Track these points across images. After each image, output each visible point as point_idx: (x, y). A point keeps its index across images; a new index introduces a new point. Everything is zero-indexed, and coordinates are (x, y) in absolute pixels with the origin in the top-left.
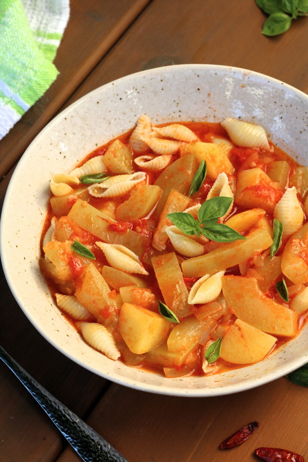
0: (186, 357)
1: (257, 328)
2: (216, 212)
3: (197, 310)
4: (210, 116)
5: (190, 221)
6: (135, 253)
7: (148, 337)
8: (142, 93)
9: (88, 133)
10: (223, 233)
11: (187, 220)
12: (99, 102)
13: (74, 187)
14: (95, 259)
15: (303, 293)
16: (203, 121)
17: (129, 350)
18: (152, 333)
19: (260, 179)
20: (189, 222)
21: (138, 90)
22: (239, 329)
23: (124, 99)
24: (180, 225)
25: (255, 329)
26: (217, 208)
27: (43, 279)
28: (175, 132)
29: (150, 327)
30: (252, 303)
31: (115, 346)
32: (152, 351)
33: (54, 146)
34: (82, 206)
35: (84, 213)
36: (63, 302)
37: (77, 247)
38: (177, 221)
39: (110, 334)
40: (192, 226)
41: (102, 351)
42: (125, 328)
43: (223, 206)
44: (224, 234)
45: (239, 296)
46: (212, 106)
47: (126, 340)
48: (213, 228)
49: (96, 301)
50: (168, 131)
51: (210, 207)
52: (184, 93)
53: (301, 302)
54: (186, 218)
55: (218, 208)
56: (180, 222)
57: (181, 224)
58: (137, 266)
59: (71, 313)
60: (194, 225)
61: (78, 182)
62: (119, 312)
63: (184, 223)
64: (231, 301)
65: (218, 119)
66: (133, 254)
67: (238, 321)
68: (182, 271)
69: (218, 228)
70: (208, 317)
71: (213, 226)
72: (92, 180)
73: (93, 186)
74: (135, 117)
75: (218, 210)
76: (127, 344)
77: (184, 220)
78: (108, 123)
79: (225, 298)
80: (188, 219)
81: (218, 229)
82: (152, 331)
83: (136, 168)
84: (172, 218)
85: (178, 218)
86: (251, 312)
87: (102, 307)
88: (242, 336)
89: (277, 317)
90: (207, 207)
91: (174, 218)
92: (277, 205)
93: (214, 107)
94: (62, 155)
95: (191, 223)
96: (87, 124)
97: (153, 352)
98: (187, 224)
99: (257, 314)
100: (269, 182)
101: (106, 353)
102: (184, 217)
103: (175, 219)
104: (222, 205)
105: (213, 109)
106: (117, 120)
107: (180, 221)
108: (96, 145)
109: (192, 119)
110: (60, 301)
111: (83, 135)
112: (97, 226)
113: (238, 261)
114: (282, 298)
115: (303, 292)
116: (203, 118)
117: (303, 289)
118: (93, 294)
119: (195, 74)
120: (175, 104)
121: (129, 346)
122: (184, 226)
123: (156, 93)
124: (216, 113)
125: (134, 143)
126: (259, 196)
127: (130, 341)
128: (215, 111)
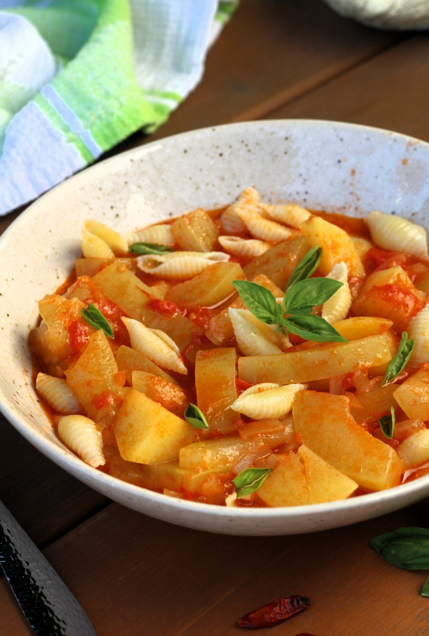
0: (205, 480)
1: (332, 464)
2: (313, 299)
3: (243, 425)
4: (350, 206)
5: (268, 302)
6: (177, 344)
7: (152, 438)
8: (254, 153)
9: (162, 193)
10: (315, 329)
11: (264, 300)
12: (188, 151)
13: (118, 254)
14: (113, 338)
15: (419, 433)
16: (339, 213)
17: (119, 455)
18: (162, 437)
19: (396, 279)
20: (266, 303)
21: (250, 147)
22: (302, 461)
23: (226, 156)
24: (250, 304)
25: (327, 465)
26: (314, 294)
27: (28, 354)
28: (290, 212)
29: (159, 424)
30: (332, 429)
31: (101, 450)
32: (154, 465)
33: (104, 194)
34: (118, 270)
35: (118, 280)
36: (45, 382)
37: (91, 314)
38: (248, 296)
39: (99, 434)
40: (271, 312)
41: (79, 452)
42: (123, 426)
43: (325, 293)
44: (317, 330)
45: (315, 418)
46: (356, 191)
47: (119, 442)
48: (302, 319)
49: (93, 382)
50: (279, 211)
51: (305, 291)
52: (317, 165)
53: (412, 444)
54: (262, 297)
55: (317, 295)
56: (252, 300)
57: (253, 302)
58: (172, 356)
59: (51, 400)
60: (273, 311)
61: (125, 248)
62: (121, 403)
63: (259, 303)
64: (300, 422)
65: (361, 213)
66: (174, 344)
67: (303, 449)
68: (237, 369)
69: (309, 320)
70: (257, 434)
71: (303, 317)
72: (147, 249)
73: (145, 257)
74: (237, 189)
75: (317, 298)
76: (119, 447)
77: (258, 298)
78: (195, 186)
79: (294, 418)
80: (266, 299)
81: (309, 322)
82: (162, 432)
83: (218, 247)
84: (240, 288)
85: (249, 292)
86: (327, 441)
87: (97, 391)
88: (304, 472)
89: (366, 454)
90: (301, 290)
91: (242, 289)
92: (413, 318)
93: (358, 193)
94: (114, 212)
95: (269, 306)
96: (163, 180)
97: (156, 467)
98: (263, 306)
99: (336, 445)
100: (410, 288)
101: (83, 457)
102: (260, 293)
103: (245, 291)
104: (325, 291)
105: (356, 195)
106: (210, 186)
107: (252, 297)
108: (171, 214)
109: (323, 207)
110: (41, 381)
111: (154, 193)
112: (131, 299)
113: (329, 373)
114: (383, 431)
115: (419, 431)
116: (340, 209)
117: (420, 428)
118: (90, 372)
119: (337, 136)
120: (301, 180)
121: (121, 450)
122: (257, 307)
123: (274, 157)
124: (359, 203)
125: (226, 219)
126: (389, 300)
127: (124, 442)
128: (358, 199)
